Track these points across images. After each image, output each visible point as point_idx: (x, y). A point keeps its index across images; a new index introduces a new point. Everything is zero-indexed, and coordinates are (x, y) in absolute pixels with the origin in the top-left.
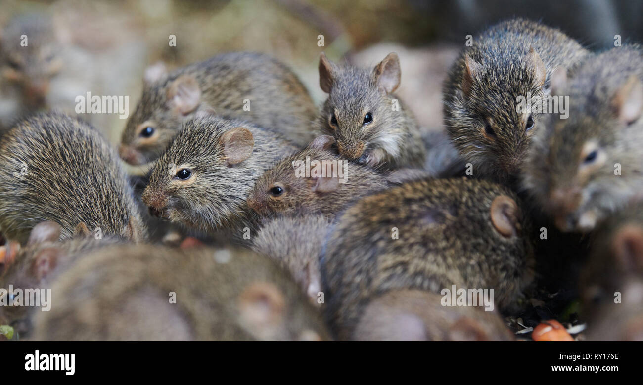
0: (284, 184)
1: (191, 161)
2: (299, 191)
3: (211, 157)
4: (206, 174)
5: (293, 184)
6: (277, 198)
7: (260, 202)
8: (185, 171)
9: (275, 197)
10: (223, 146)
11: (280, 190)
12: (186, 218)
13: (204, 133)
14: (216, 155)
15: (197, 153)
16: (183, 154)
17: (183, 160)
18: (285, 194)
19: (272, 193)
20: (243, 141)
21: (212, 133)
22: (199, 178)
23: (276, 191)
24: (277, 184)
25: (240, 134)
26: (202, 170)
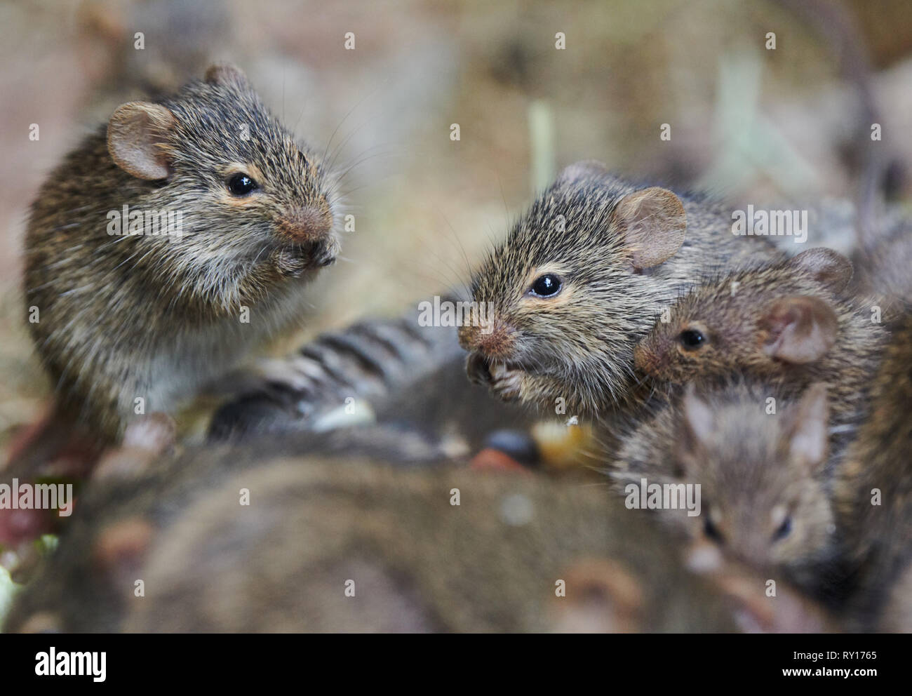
0: (708, 327)
1: (561, 258)
2: (736, 346)
3: (601, 250)
4: (593, 286)
5: (727, 330)
6: (689, 353)
7: (658, 356)
8: (548, 281)
9: (687, 350)
10: (622, 225)
11: (700, 338)
12: (546, 391)
13: (583, 204)
14: (611, 246)
15: (573, 243)
16: (545, 244)
17: (546, 256)
18: (706, 347)
19: (684, 343)
20: (663, 220)
21: (599, 204)
22: (580, 293)
23: (690, 339)
24: (697, 325)
25: (656, 203)
26: (585, 278)
